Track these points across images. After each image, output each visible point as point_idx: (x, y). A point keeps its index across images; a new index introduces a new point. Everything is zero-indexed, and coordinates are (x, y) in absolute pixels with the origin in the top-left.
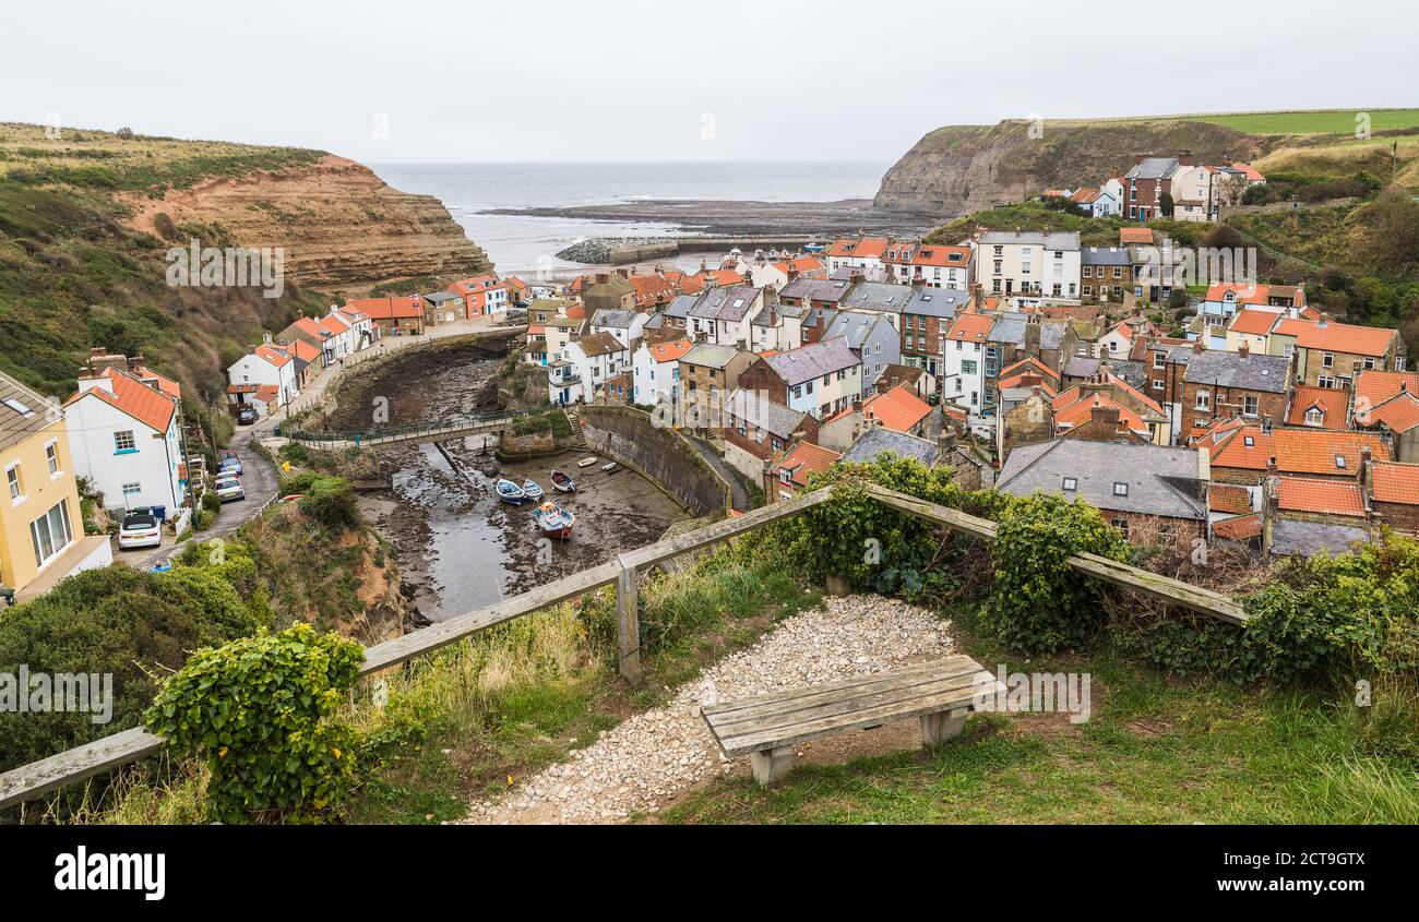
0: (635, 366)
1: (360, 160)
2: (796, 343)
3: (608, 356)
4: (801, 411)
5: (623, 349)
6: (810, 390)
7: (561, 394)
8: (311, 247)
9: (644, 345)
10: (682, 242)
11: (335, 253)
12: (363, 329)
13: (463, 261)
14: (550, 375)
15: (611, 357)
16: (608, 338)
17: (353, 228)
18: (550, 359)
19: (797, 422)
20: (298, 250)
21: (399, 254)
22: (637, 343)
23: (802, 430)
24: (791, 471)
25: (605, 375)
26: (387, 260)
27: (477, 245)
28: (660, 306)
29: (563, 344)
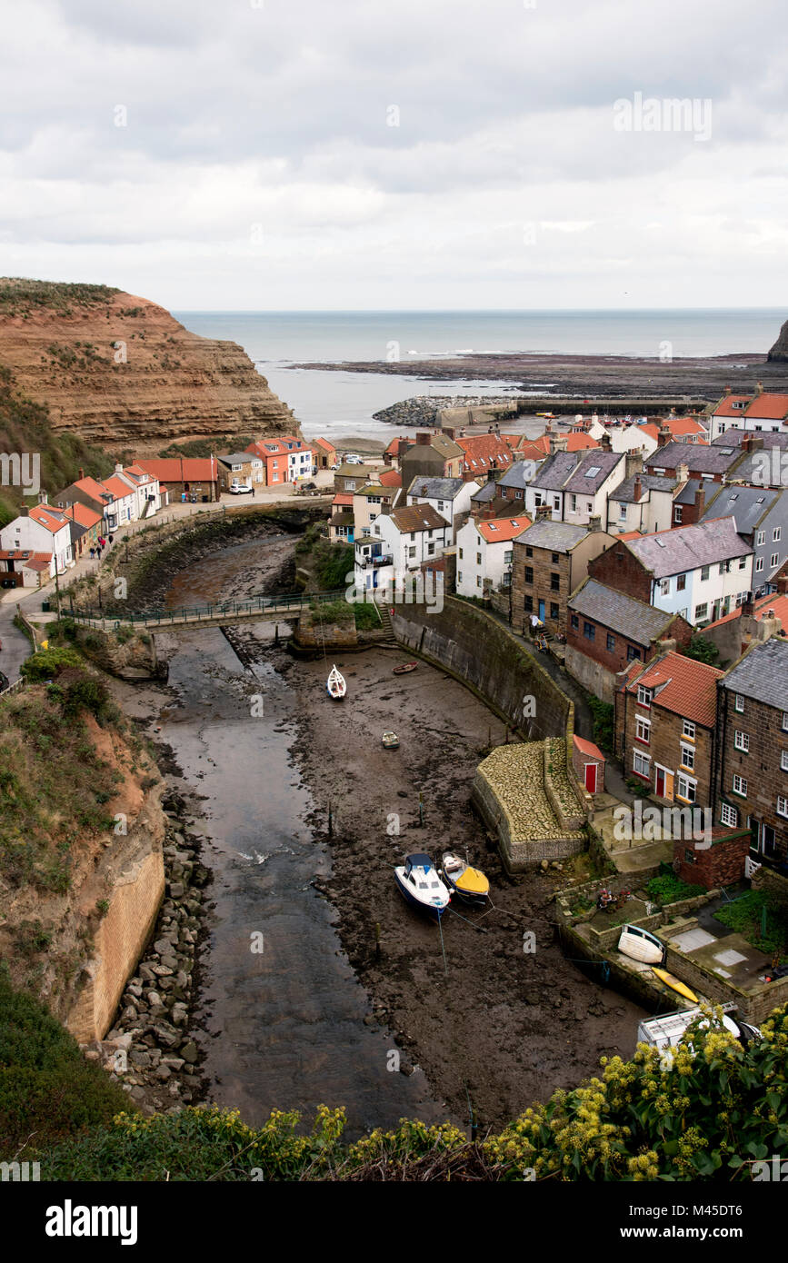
0: (458, 546)
1: (167, 308)
2: (666, 523)
3: (426, 533)
4: (669, 612)
5: (446, 525)
6: (681, 585)
7: (368, 577)
8: (99, 398)
9: (471, 520)
10: (523, 402)
11: (124, 405)
12: (149, 493)
13: (266, 417)
14: (357, 554)
15: (430, 535)
16: (429, 511)
17: (144, 377)
18: (358, 534)
19: (662, 625)
20: (83, 401)
21: (194, 408)
22: (461, 520)
23: (669, 637)
24: (653, 689)
25: (422, 555)
26: (180, 416)
27: (282, 400)
28: (493, 475)
29: (373, 517)
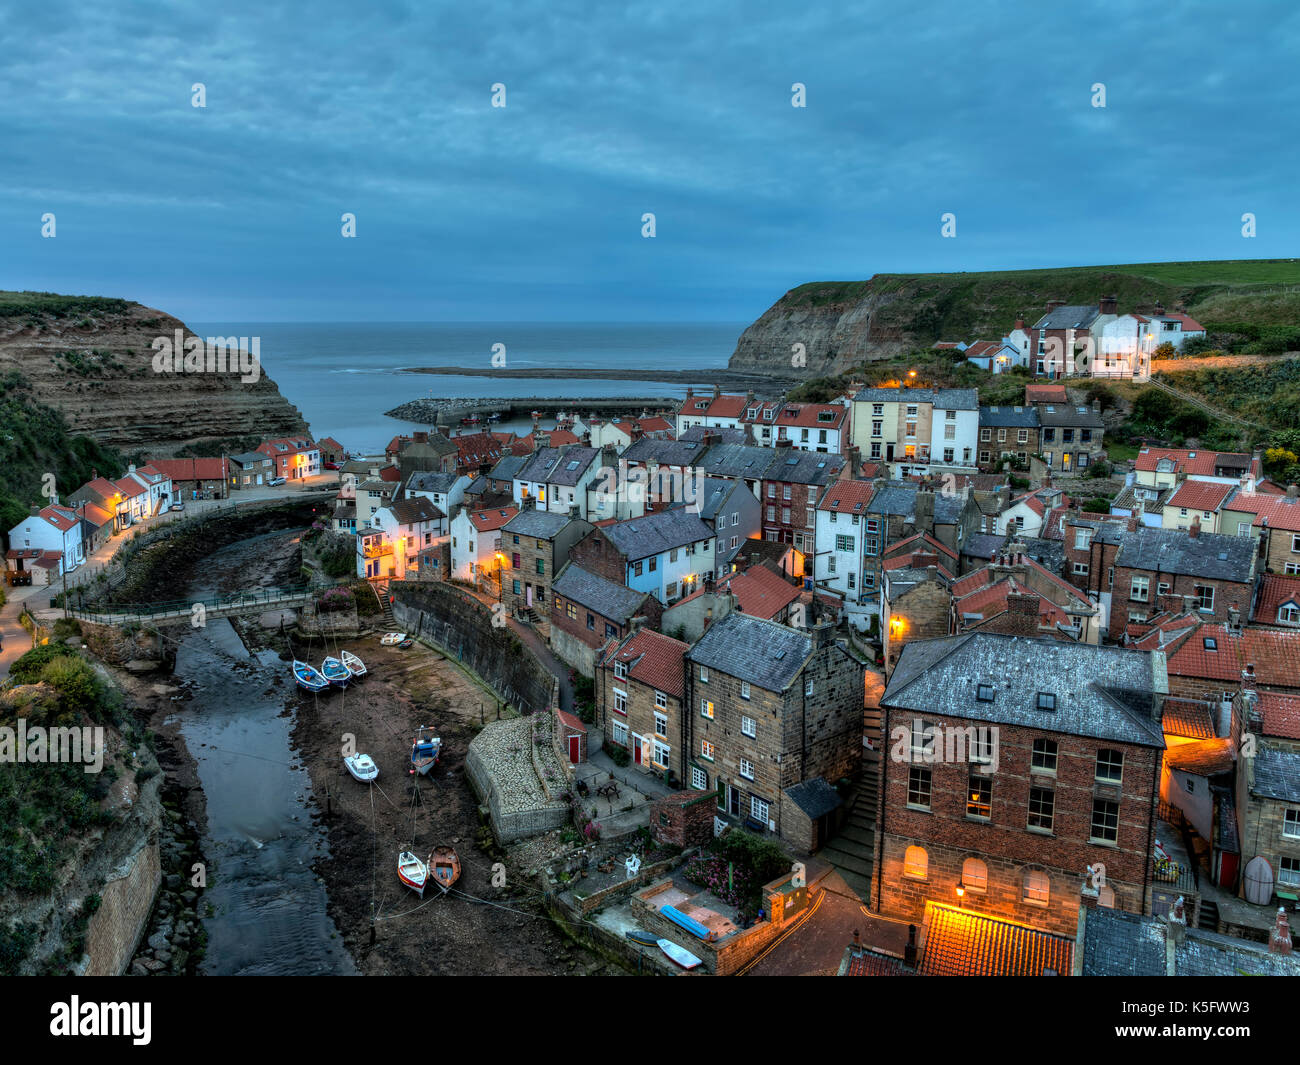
0: (452, 535)
1: (181, 319)
2: (639, 512)
3: (423, 524)
4: (641, 591)
5: (441, 516)
6: (653, 567)
7: (370, 566)
8: (115, 403)
9: (463, 511)
10: (516, 404)
11: (138, 409)
12: (162, 491)
13: (275, 419)
14: (358, 544)
15: (427, 527)
16: (425, 502)
17: (158, 383)
18: (360, 526)
19: (635, 603)
20: (98, 406)
21: (207, 411)
22: (454, 512)
23: (642, 614)
24: (628, 663)
25: (419, 545)
26: (193, 418)
28: (485, 469)
29: (374, 510)
